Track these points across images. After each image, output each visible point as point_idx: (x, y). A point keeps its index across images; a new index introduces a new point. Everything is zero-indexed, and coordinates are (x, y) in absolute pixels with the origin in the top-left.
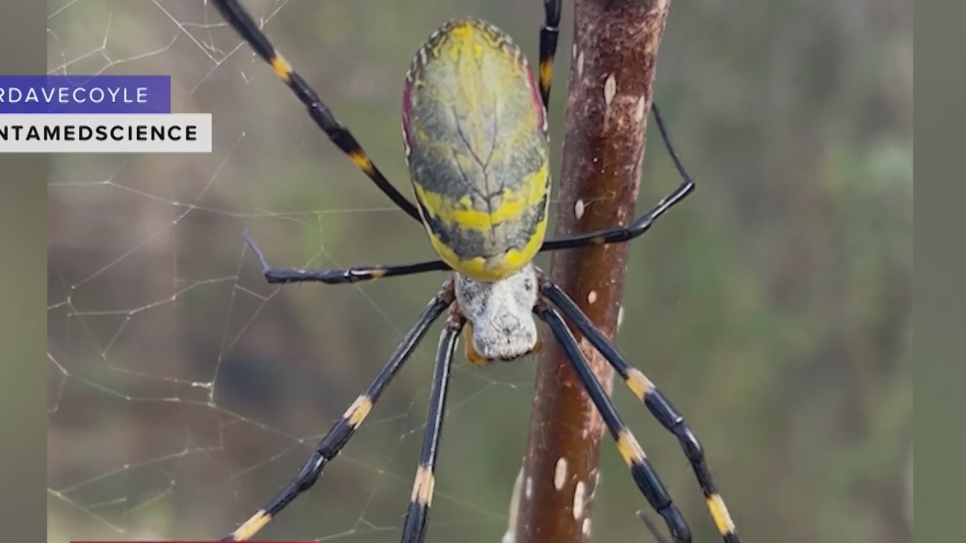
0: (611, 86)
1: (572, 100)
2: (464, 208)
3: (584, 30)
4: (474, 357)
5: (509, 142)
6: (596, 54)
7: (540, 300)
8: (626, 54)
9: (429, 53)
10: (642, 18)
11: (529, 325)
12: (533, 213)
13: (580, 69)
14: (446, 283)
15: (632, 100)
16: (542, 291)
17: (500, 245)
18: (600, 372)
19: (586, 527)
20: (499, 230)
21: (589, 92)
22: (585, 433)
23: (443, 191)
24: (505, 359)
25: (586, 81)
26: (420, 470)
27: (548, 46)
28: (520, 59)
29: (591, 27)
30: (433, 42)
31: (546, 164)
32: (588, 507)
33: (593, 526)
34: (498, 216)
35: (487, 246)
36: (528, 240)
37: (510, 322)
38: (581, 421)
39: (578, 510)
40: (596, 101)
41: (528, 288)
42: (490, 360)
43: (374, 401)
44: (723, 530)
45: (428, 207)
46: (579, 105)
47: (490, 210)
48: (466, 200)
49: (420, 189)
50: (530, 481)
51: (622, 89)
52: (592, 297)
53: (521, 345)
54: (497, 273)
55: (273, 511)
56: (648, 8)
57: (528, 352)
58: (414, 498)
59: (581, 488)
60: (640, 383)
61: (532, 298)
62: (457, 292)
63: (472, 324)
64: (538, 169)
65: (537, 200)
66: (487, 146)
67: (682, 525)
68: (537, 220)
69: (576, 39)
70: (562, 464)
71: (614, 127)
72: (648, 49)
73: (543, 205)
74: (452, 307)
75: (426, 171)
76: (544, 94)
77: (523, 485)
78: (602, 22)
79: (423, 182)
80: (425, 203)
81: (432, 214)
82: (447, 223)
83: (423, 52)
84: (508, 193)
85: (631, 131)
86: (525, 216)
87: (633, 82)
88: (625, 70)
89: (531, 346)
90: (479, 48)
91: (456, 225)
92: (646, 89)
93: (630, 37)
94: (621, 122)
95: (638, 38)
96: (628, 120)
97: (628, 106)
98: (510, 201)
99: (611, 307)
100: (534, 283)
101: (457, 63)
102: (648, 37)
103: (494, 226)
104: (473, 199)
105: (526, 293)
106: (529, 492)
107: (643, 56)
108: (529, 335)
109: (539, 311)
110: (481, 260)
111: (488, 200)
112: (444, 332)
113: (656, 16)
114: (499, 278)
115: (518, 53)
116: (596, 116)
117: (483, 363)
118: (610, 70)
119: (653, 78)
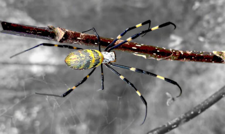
0: (79, 38)
1: (80, 44)
2: (92, 62)
3: (70, 42)
4: (115, 61)
5: (82, 55)
6: (74, 40)
7: (107, 51)
8: (74, 36)
9: (70, 66)
10: (69, 33)
11: (111, 53)
12: (93, 52)
13: (76, 43)
14: (104, 65)
15: (81, 35)
16: (106, 51)
17: (98, 57)
18: (120, 42)
19: (142, 45)
20: (95, 57)
21: (79, 41)
22: (129, 44)
23: (89, 65)
24: (115, 56)
25: (78, 42)
26: (130, 70)
27: (71, 47)
28: (71, 53)
29: (70, 41)
30: (68, 65)
31: (86, 50)
32: (139, 45)
33: (142, 44)
34: (93, 57)
35: (98, 59)
36: (97, 53)
37: (110, 56)
38: (127, 45)
39: (140, 46)
40: (81, 40)
41: (105, 53)
42: (115, 59)
43: (121, 75)
44: (141, 25)
45: (92, 67)
46: (81, 43)
47: (92, 58)
48: (91, 62)
49: (89, 68)
50: (135, 53)
51: (79, 37)
52: (109, 42)
53: (113, 54)
54: (102, 57)
55: (136, 90)
56: (68, 32)
57: (115, 53)
58: (134, 71)
59: (136, 45)
60: (119, 37)
61: (107, 52)
62: (105, 63)
63: (110, 61)
64: (87, 51)
65: (91, 51)
66: (83, 58)
67: (141, 32)
68: (94, 51)
69: (72, 43)
70: (133, 48)
71: (84, 38)
72: (74, 33)
73: (92, 50)
74: (108, 64)
75: (87, 67)
76: (78, 49)
77: (136, 54)
78: (69, 39)
79: (88, 68)
80: (91, 67)
81: (93, 66)
82: (94, 64)
83: (70, 67)
84: (90, 55)
85: (85, 36)
86: (94, 53)
87: (78, 35)
88: (76, 36)
89: (114, 53)
90: (69, 59)
91: (94, 63)
92: (79, 33)
93: (72, 35)
94: (84, 37)
95: (72, 34)
96: (84, 36)
97: (81, 36)
98: (91, 55)
99: (110, 40)
100: (105, 52)
101: (71, 62)
102: (72, 33)
103: (95, 58)
104: (91, 61)
105: (106, 53)
106: (137, 53)
107: (74, 34)
108: (112, 53)
109: (109, 52)
110: (100, 60)
111: (91, 58)
112: (111, 65)
113: (69, 31)
114: (103, 57)
115: (70, 53)
116: (83, 40)
117: (116, 60)
118: (76, 38)
119: (78, 32)
